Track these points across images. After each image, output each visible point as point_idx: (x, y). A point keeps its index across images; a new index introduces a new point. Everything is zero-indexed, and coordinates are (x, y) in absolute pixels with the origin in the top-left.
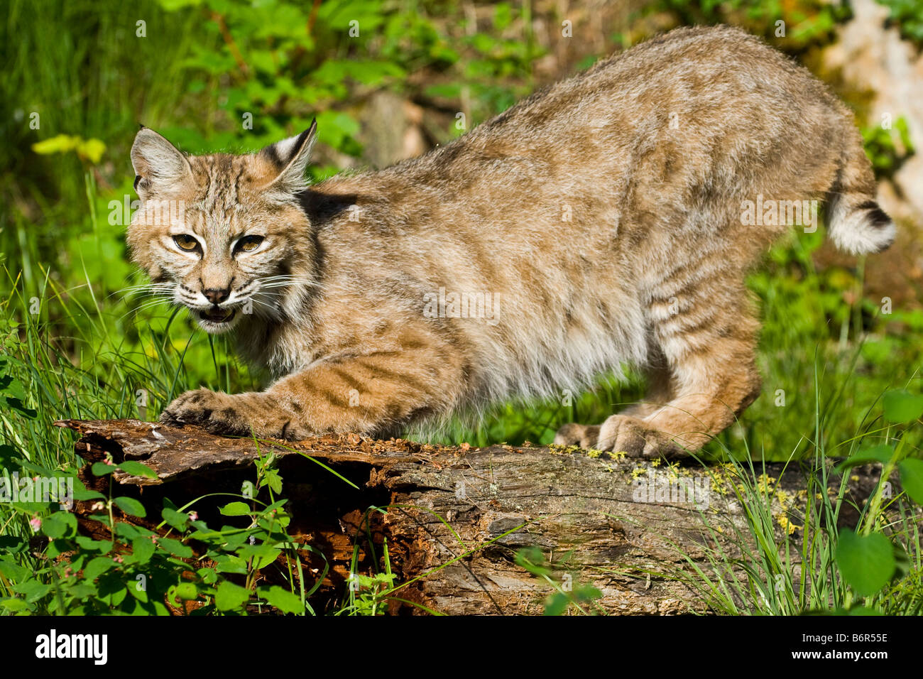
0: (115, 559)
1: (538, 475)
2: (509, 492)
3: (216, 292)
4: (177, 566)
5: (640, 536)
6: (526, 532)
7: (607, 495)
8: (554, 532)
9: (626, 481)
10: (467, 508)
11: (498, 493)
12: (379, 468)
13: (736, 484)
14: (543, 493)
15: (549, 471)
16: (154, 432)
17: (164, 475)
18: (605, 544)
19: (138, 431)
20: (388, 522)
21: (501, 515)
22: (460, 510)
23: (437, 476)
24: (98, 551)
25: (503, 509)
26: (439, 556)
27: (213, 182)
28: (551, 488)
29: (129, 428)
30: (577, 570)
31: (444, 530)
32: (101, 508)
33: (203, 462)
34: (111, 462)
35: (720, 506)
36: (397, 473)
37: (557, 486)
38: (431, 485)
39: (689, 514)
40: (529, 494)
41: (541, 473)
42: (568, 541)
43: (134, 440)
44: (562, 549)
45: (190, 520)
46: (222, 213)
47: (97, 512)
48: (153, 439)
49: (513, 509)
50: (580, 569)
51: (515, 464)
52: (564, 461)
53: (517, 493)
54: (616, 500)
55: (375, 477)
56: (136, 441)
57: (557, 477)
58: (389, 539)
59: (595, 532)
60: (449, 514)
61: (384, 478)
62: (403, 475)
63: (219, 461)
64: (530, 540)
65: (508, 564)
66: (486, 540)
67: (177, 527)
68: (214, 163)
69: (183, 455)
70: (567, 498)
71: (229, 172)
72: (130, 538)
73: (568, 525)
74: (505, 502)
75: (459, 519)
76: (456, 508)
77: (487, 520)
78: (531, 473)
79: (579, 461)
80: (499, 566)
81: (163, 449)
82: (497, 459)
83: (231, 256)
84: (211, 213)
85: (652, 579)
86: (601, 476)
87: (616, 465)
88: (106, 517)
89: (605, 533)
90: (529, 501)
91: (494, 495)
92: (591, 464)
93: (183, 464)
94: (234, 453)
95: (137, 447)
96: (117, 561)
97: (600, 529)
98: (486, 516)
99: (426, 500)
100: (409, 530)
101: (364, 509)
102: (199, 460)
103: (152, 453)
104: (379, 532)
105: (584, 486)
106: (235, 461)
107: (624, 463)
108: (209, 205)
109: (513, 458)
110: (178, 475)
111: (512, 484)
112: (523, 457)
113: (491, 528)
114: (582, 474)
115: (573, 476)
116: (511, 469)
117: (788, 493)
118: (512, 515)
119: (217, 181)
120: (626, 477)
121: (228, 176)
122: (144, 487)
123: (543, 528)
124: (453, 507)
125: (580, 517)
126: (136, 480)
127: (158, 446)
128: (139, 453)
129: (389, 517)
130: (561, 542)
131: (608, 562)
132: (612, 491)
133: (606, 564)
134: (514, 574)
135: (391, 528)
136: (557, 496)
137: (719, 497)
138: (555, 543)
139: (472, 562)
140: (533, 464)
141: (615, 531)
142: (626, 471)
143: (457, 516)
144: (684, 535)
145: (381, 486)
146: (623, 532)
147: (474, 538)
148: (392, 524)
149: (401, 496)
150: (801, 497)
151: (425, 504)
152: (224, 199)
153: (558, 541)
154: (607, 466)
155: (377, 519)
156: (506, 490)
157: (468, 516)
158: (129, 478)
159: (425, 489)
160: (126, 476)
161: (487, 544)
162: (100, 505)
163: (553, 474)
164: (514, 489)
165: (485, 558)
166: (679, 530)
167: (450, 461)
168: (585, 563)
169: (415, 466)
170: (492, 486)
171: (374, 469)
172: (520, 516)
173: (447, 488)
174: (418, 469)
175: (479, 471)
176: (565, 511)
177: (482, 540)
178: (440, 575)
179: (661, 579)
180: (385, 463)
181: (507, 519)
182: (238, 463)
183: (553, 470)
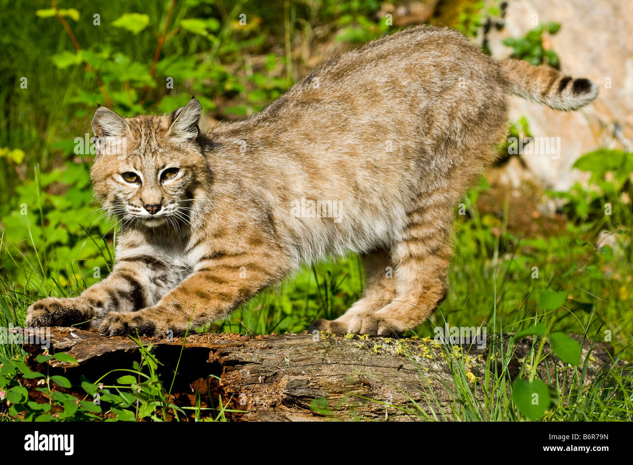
0: (54, 415)
1: (315, 351)
2: (297, 363)
3: (152, 206)
4: (92, 418)
5: (380, 387)
6: (309, 387)
7: (358, 363)
8: (327, 387)
9: (370, 353)
10: (271, 374)
11: (290, 364)
12: (214, 351)
13: (439, 352)
14: (319, 362)
15: (321, 349)
16: (72, 334)
17: (80, 360)
18: (358, 394)
19: (61, 333)
20: (222, 384)
21: (293, 378)
22: (267, 375)
23: (251, 354)
24: (42, 410)
25: (295, 374)
26: (255, 405)
27: (143, 136)
28: (323, 360)
29: (56, 332)
30: (341, 410)
31: (257, 389)
32: (43, 383)
33: (104, 351)
34: (47, 353)
35: (429, 367)
36: (226, 354)
37: (327, 358)
38: (248, 360)
39: (410, 373)
40: (309, 363)
41: (317, 350)
42: (335, 393)
43: (59, 339)
44: (332, 398)
45: (99, 389)
46: (151, 155)
47: (41, 386)
48: (72, 338)
49: (300, 374)
50: (343, 410)
51: (300, 345)
52: (331, 342)
53: (302, 363)
54: (364, 365)
55: (213, 357)
56: (61, 340)
57: (327, 352)
58: (222, 396)
59: (352, 386)
60: (260, 378)
61: (218, 357)
62: (230, 355)
63: (114, 351)
64: (311, 393)
65: (298, 409)
66: (284, 393)
67: (91, 394)
68: (141, 123)
69: (91, 347)
70: (334, 365)
71: (152, 128)
72: (62, 401)
73: (335, 382)
74: (295, 370)
75: (267, 381)
76: (264, 374)
77: (284, 381)
78: (310, 350)
79: (340, 342)
80: (293, 410)
81: (78, 344)
82: (289, 342)
83: (159, 183)
84: (144, 155)
85: (389, 415)
86: (354, 350)
87: (363, 343)
88: (46, 389)
89: (358, 387)
90: (310, 368)
91: (287, 365)
92: (348, 343)
93: (92, 353)
94: (123, 345)
95: (62, 343)
96: (55, 417)
97: (355, 384)
98: (283, 379)
99: (245, 370)
100: (235, 389)
101: (206, 377)
102: (101, 350)
103: (71, 347)
104: (216, 391)
105: (344, 357)
106: (124, 350)
107: (368, 342)
108: (143, 151)
109: (298, 341)
110: (89, 360)
111: (299, 358)
112: (304, 341)
113: (287, 386)
114: (342, 350)
115: (336, 351)
116: (298, 348)
117: (472, 357)
118: (300, 377)
119: (145, 135)
120: (370, 350)
121: (151, 130)
122: (67, 369)
123: (319, 385)
124: (262, 374)
125: (342, 377)
126: (63, 365)
127: (75, 342)
128: (63, 347)
129: (222, 382)
130: (331, 393)
131: (361, 404)
132: (362, 360)
133: (360, 406)
134: (302, 414)
135: (224, 388)
136: (327, 364)
137: (428, 361)
138: (327, 394)
139: (276, 408)
140: (311, 344)
141: (365, 384)
142: (369, 347)
143: (265, 379)
144: (408, 386)
145: (216, 362)
146: (369, 385)
147: (277, 393)
148: (225, 385)
149: (230, 368)
150: (479, 359)
151: (245, 373)
152: (150, 146)
153: (329, 393)
154: (357, 344)
155: (214, 383)
156: (295, 362)
157: (271, 379)
158: (58, 363)
159: (244, 363)
160: (56, 362)
161: (285, 396)
162: (42, 382)
163: (324, 351)
164: (300, 361)
165: (284, 405)
166: (405, 383)
167: (259, 345)
168: (347, 406)
169: (237, 348)
170: (286, 359)
171: (211, 351)
172: (305, 378)
173: (258, 362)
174: (239, 350)
175: (277, 351)
176: (333, 374)
177: (282, 394)
178: (256, 417)
179: (394, 414)
180: (218, 348)
181: (297, 380)
182: (126, 351)
183: (324, 348)
